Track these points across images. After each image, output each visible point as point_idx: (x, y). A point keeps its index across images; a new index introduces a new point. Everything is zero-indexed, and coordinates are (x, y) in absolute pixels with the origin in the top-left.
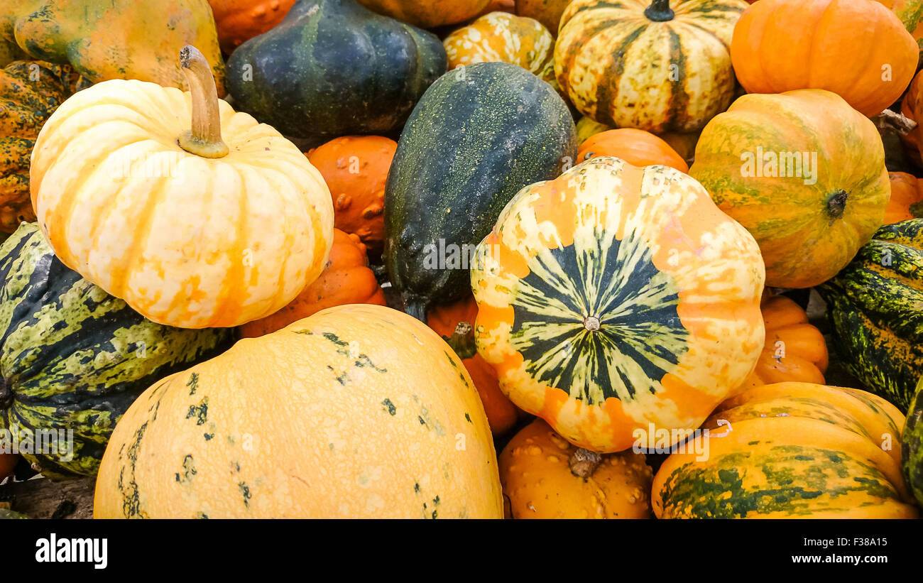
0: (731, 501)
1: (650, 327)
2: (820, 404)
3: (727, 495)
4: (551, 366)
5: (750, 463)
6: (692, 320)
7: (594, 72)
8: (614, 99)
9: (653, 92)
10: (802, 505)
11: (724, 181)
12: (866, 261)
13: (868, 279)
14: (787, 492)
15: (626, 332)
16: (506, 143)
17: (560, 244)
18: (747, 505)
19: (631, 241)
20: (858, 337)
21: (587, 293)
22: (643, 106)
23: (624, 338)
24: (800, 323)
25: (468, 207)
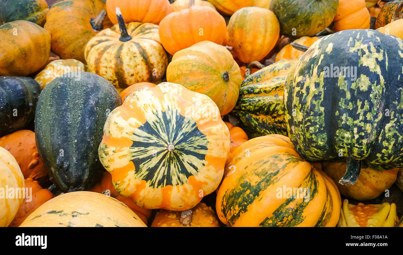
0: (251, 193)
1: (192, 139)
2: (259, 143)
3: (248, 192)
4: (160, 177)
5: (249, 175)
6: (205, 130)
7: (111, 68)
8: (124, 75)
9: (139, 67)
10: (275, 179)
11: (185, 84)
12: (243, 95)
13: (247, 101)
14: (268, 177)
15: (185, 145)
16: (90, 102)
17: (141, 124)
18: (257, 190)
19: (169, 110)
20: (253, 122)
21: (163, 137)
22: (137, 74)
23: (185, 148)
24: (232, 128)
25: (85, 135)
